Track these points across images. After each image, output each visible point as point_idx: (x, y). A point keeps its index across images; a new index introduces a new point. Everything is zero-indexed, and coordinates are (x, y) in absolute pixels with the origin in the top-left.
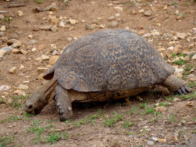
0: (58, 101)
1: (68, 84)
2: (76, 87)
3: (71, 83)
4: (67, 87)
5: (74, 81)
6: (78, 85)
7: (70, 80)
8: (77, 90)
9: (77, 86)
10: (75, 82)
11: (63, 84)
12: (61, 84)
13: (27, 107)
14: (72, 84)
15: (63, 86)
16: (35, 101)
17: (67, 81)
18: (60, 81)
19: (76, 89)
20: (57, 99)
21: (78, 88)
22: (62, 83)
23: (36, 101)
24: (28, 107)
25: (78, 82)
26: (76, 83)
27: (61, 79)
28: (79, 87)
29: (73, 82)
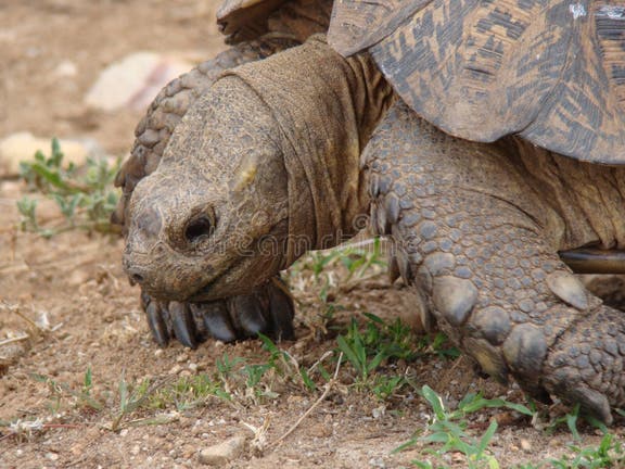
0: (439, 274)
1: (476, 86)
2: (555, 121)
3: (509, 77)
4: (469, 118)
5: (534, 63)
6: (582, 100)
7: (491, 49)
8: (569, 152)
9: (567, 105)
10: (544, 66)
11: (423, 86)
12: (405, 86)
13: (162, 236)
14: (514, 93)
15: (429, 111)
16: (244, 174)
17: (468, 53)
18: (398, 56)
19: (555, 133)
20: (418, 258)
21: (575, 126)
22: (413, 81)
23: (251, 167)
24: (169, 230)
25: (578, 73)
26: (553, 81)
27: (403, 41)
28: (583, 120)
29: (522, 71)
